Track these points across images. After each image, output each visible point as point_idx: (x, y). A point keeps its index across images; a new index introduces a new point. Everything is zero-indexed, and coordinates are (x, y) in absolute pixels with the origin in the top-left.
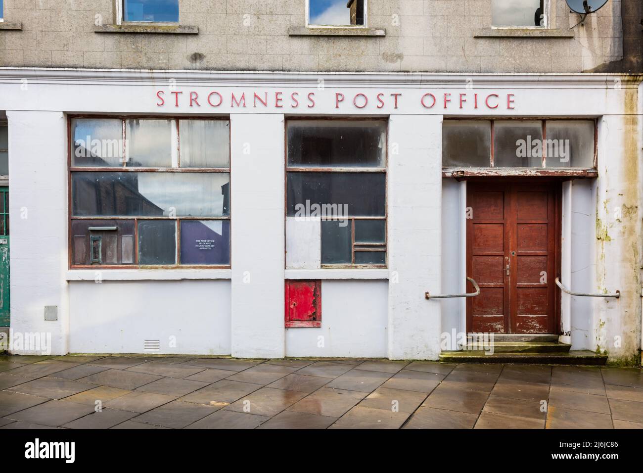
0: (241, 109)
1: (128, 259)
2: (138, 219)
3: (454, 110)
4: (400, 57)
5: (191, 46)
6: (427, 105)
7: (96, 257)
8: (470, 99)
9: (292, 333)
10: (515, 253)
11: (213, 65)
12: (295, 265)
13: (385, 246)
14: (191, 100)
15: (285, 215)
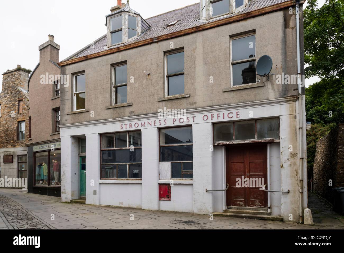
0: (144, 127)
1: (115, 177)
2: (118, 164)
3: (215, 120)
4: (195, 103)
5: (131, 109)
6: (205, 119)
7: (107, 176)
8: (221, 115)
9: (162, 202)
10: (249, 174)
11: (136, 114)
12: (162, 178)
13: (192, 172)
14: (130, 126)
15: (159, 161)
